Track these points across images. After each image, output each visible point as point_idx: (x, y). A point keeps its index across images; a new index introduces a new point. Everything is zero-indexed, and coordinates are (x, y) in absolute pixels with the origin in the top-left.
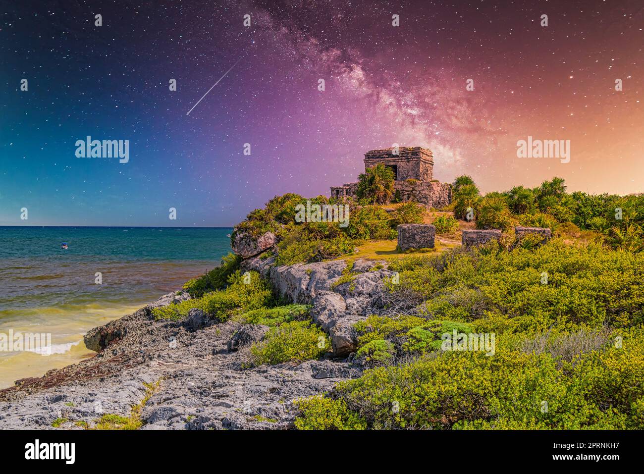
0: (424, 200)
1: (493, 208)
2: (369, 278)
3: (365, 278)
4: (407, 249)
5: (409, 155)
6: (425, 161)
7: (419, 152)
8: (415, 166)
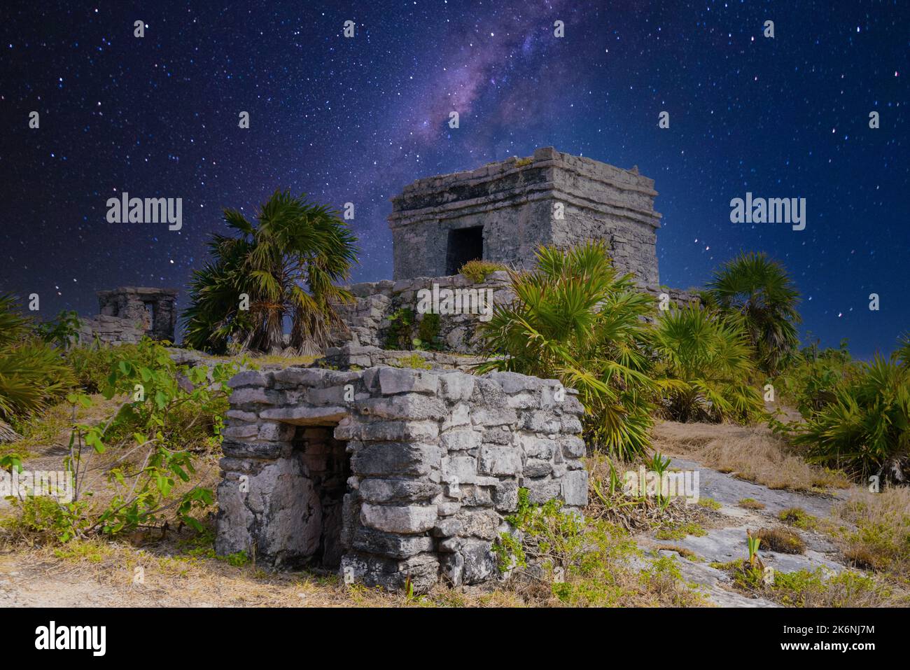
5: (517, 185)
6: (586, 203)
7: (547, 167)
8: (537, 223)
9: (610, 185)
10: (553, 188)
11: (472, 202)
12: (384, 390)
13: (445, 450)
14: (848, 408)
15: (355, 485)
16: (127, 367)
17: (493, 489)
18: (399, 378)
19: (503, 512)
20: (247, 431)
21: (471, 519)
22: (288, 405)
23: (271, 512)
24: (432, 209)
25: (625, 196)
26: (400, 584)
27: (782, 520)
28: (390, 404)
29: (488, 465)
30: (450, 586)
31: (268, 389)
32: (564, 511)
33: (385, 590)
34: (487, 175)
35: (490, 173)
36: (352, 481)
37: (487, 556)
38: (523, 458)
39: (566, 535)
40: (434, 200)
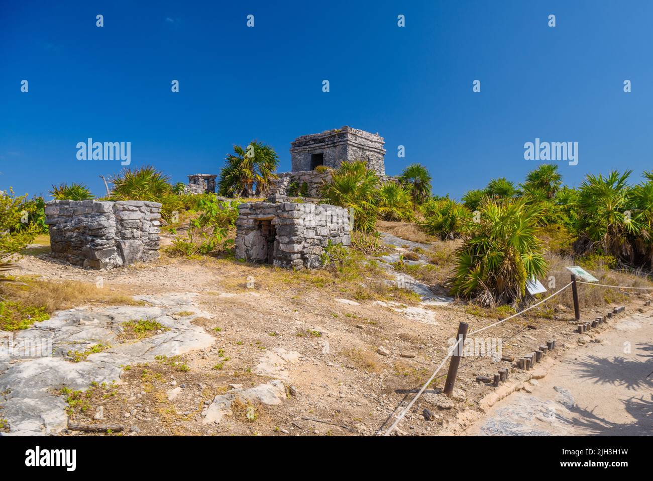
5: (336, 139)
6: (359, 146)
7: (346, 133)
8: (342, 152)
9: (368, 140)
10: (348, 140)
11: (320, 144)
12: (286, 210)
13: (305, 228)
14: (439, 216)
15: (278, 238)
16: (203, 202)
17: (320, 240)
18: (291, 206)
19: (323, 247)
20: (244, 222)
21: (313, 249)
22: (257, 214)
23: (252, 247)
24: (305, 147)
25: (373, 143)
26: (291, 267)
27: (414, 251)
28: (288, 213)
29: (319, 232)
30: (307, 268)
31: (250, 209)
32: (343, 247)
33: (287, 269)
34: (325, 135)
35: (326, 134)
36: (277, 237)
37: (318, 260)
38: (330, 230)
39: (343, 254)
40: (306, 144)
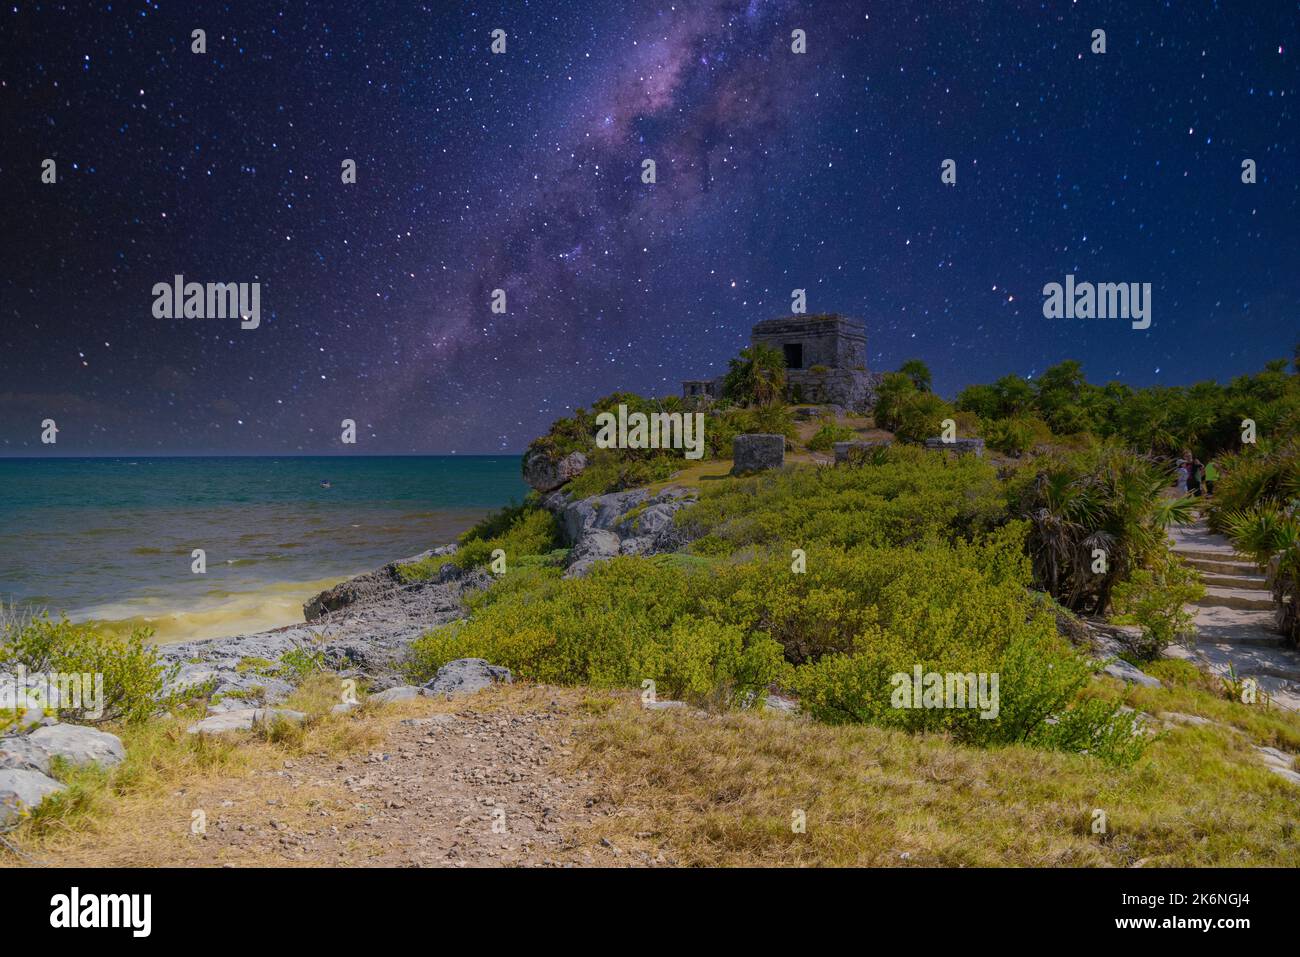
0: (839, 399)
1: (920, 409)
2: (662, 511)
3: (656, 511)
4: (742, 472)
6: (846, 335)
7: (835, 321)
8: (829, 345)
9: (853, 326)
10: (837, 330)
34: (804, 322)
40: (776, 331)
